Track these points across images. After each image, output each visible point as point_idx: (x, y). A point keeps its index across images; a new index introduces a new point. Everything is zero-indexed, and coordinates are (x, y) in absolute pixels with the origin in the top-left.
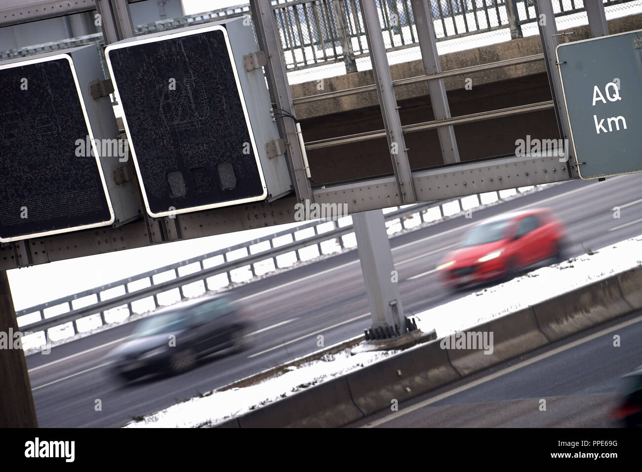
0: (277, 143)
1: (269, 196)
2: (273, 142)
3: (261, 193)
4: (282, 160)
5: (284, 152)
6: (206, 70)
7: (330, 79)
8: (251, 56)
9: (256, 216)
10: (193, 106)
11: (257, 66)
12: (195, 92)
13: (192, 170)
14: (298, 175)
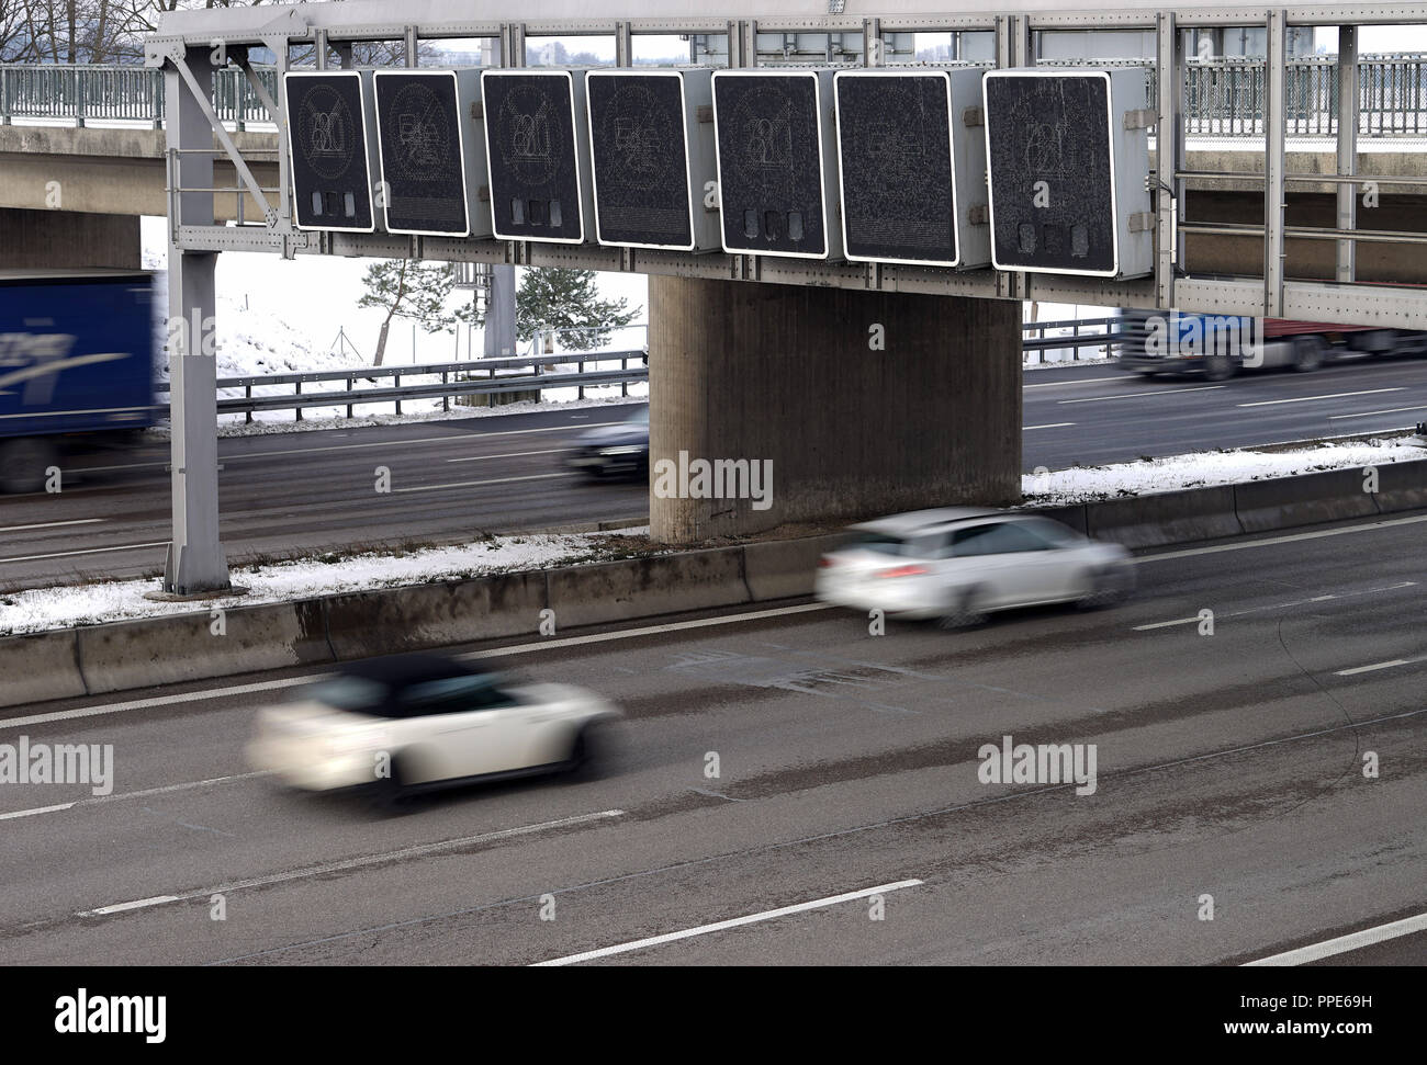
0: (1145, 217)
1: (1120, 274)
2: (1141, 214)
3: (1112, 269)
4: (1147, 237)
5: (1151, 227)
6: (1080, 118)
7: (1316, 153)
8: (1136, 113)
9: (1111, 293)
10: (1060, 155)
11: (1141, 125)
12: (1065, 139)
13: (1046, 225)
14: (1163, 258)
